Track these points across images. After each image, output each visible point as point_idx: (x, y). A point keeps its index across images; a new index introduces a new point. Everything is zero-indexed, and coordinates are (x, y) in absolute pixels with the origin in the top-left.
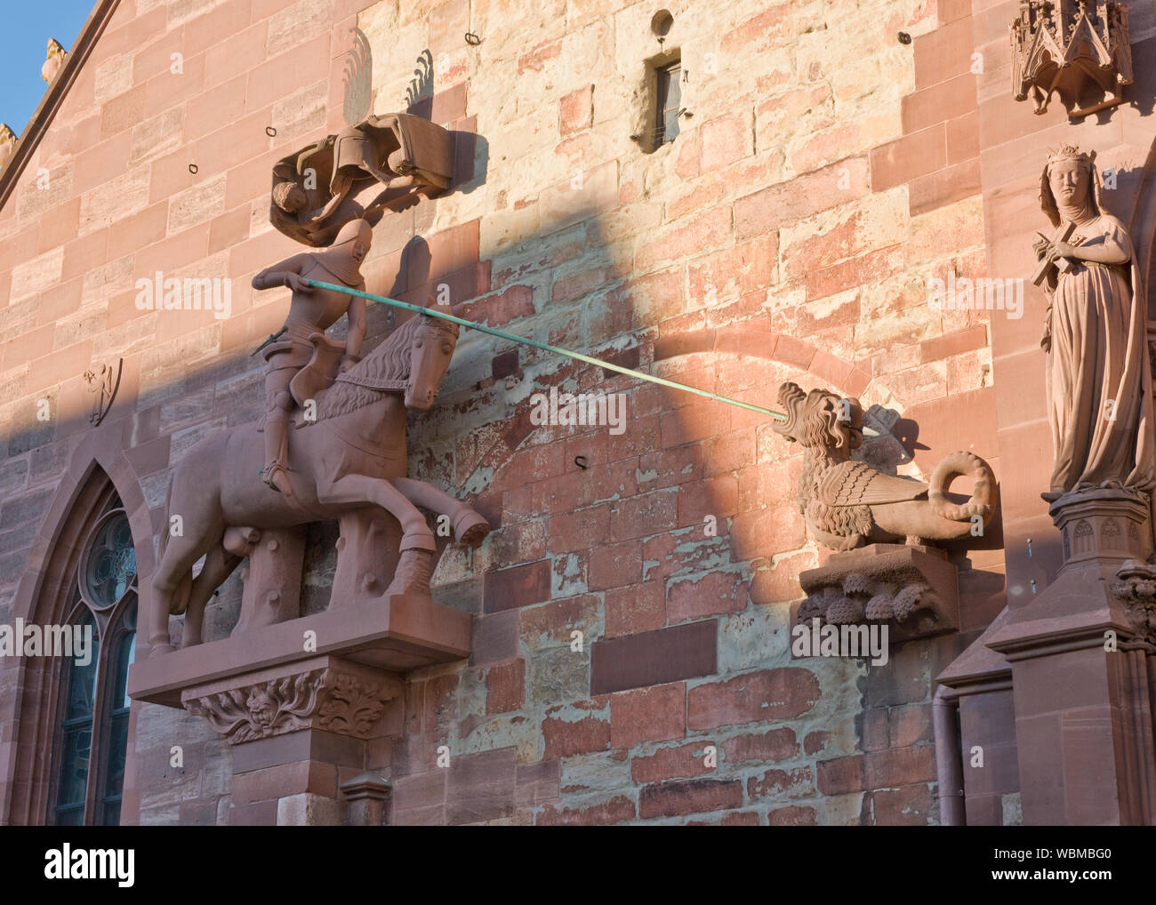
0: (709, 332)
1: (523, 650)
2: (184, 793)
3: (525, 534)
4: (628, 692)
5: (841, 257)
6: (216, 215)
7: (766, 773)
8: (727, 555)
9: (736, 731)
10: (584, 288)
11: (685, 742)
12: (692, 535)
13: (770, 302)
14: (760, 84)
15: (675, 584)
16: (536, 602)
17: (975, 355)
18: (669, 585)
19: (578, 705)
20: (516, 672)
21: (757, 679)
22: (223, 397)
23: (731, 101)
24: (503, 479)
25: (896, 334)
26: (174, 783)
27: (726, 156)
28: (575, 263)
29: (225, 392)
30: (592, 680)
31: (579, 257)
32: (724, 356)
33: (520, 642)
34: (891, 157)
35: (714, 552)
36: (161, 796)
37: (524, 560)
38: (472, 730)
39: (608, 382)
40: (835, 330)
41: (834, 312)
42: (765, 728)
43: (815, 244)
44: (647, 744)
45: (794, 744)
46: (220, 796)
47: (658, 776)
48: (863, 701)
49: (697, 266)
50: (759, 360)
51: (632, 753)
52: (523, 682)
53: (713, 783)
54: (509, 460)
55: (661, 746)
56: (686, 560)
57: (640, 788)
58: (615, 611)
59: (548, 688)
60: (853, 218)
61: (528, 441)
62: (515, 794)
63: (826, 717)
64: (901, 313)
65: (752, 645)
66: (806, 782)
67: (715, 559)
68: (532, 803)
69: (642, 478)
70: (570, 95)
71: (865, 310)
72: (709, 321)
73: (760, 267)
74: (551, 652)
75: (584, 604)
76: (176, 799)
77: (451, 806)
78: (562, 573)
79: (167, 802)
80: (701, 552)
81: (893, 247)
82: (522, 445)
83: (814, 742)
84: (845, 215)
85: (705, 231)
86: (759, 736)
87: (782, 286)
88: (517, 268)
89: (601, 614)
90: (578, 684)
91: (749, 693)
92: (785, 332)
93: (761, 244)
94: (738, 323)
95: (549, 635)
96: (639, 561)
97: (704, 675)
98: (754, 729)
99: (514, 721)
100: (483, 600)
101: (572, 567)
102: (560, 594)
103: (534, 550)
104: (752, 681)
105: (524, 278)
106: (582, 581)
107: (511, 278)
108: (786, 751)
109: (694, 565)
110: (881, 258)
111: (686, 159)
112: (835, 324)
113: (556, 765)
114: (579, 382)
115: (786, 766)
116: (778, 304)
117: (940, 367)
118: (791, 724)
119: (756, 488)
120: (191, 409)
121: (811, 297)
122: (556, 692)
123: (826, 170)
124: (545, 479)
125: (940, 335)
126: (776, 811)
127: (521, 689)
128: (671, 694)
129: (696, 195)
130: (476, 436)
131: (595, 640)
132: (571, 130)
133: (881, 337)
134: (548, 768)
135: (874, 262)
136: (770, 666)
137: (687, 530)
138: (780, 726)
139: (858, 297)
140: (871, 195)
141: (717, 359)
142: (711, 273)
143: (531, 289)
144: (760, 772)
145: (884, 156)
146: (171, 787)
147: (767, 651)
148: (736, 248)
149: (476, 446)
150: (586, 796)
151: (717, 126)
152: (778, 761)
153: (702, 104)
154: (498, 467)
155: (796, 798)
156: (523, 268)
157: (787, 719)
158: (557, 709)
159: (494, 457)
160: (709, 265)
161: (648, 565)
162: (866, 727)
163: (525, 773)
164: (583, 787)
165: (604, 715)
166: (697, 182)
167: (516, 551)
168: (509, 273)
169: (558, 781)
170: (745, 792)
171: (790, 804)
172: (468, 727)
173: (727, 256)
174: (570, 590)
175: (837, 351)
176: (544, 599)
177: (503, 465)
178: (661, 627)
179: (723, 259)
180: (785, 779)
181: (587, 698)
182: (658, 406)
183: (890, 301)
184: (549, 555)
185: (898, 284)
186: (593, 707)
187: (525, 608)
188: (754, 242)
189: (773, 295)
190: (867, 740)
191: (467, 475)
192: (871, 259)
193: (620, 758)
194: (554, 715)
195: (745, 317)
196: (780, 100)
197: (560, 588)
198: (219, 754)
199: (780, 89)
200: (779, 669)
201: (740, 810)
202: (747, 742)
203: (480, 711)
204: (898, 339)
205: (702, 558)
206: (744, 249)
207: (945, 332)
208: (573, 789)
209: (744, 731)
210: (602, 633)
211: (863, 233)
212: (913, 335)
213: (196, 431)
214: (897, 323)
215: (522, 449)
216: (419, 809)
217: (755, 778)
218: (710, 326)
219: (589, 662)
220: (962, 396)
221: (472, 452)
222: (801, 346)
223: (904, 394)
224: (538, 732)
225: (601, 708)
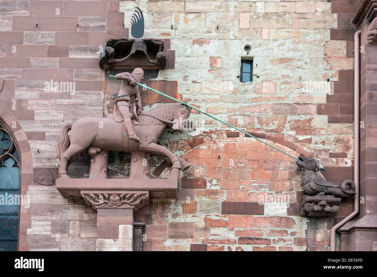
0: (264, 134)
1: (196, 199)
2: (52, 217)
3: (197, 171)
4: (234, 215)
5: (307, 127)
6: (51, 45)
7: (278, 239)
8: (268, 189)
9: (269, 229)
10: (219, 111)
11: (253, 229)
12: (257, 182)
13: (284, 132)
14: (283, 76)
15: (250, 192)
16: (201, 188)
17: (344, 159)
18: (249, 192)
19: (217, 216)
20: (194, 205)
21: (276, 218)
22: (60, 105)
23: (273, 78)
24: (188, 155)
25: (322, 149)
26: (47, 214)
27: (271, 91)
28: (216, 104)
29: (61, 103)
30: (222, 210)
31: (217, 103)
32: (269, 141)
33: (196, 197)
34: (323, 107)
35: (264, 187)
36: (41, 217)
37: (196, 177)
38: (177, 216)
39: (228, 138)
40: (305, 144)
41: (304, 139)
42: (278, 229)
43: (299, 122)
44: (241, 228)
45: (287, 233)
46: (70, 220)
47: (244, 235)
48: (307, 227)
49: (260, 117)
50: (280, 145)
51: (235, 229)
52: (196, 207)
53: (262, 239)
54: (191, 150)
55: (245, 229)
56: (254, 187)
57: (238, 237)
58: (230, 195)
59: (206, 210)
60: (311, 119)
61: (198, 147)
62: (194, 234)
63: (296, 229)
64: (324, 145)
65: (275, 210)
66: (290, 242)
67: (264, 189)
68: (201, 237)
69: (239, 165)
70: (214, 57)
71: (313, 142)
72: (264, 132)
73: (281, 122)
74: (206, 202)
75: (219, 192)
76: (49, 218)
77: (170, 234)
78: (211, 183)
79: (45, 219)
80: (259, 187)
81: (323, 129)
82: (196, 147)
83: (293, 234)
84: (308, 117)
85: (263, 109)
86: (277, 231)
87: (288, 129)
88: (194, 99)
89: (225, 195)
90: (216, 211)
91: (274, 221)
92: (288, 140)
93: (282, 117)
94: (273, 135)
95: (206, 197)
96: (238, 184)
97: (260, 215)
98: (275, 229)
99: (193, 216)
100: (181, 185)
101: (215, 182)
102: (210, 188)
103: (200, 175)
104: (275, 218)
105: (196, 103)
106: (218, 186)
107: (191, 101)
108: (285, 234)
109: (257, 189)
110: (319, 130)
111: (257, 88)
112: (304, 142)
113: (209, 229)
114: (217, 136)
115: (285, 238)
116: (286, 133)
117: (334, 160)
118: (286, 229)
119: (278, 175)
120: (44, 104)
121: (297, 134)
122: (209, 211)
123: (303, 105)
124: (204, 158)
125: (335, 152)
126: (281, 247)
127: (196, 209)
128: (249, 218)
129: (260, 99)
130: (177, 142)
131: (223, 201)
132: (214, 67)
133: (318, 149)
134: (206, 229)
135: (317, 131)
136: (281, 216)
137: (255, 181)
138: (283, 229)
139: (311, 138)
140: (316, 115)
141: (266, 141)
142: (265, 120)
143: (199, 107)
144: (277, 238)
145: (321, 107)
146: (46, 215)
147: (280, 212)
148: (273, 116)
149: (178, 144)
150: (219, 237)
151: (268, 83)
152: (282, 236)
153: (263, 75)
154: (186, 151)
155: (287, 245)
156: (195, 100)
157: (285, 228)
158: (210, 216)
159: (185, 148)
160: (264, 118)
161: (241, 187)
162: (308, 232)
163: (197, 229)
164: (218, 235)
165: (227, 219)
166: (260, 95)
167: (194, 175)
168: (190, 100)
169: (210, 232)
170: (272, 242)
171: (285, 246)
172: (175, 215)
173: (270, 117)
174: (213, 188)
175: (305, 149)
176: (205, 188)
177: (188, 151)
178: (246, 202)
179: (269, 117)
180: (284, 241)
181: (220, 214)
182: (246, 148)
183: (321, 141)
184: (205, 178)
185: (324, 138)
186: (222, 217)
187: (197, 189)
188: (279, 116)
189: (285, 130)
190: (308, 235)
191: (174, 151)
192: (316, 130)
193: (232, 229)
194: (209, 217)
195: (276, 134)
196: (289, 83)
197: (210, 187)
198: (69, 209)
199: (289, 80)
200: (284, 217)
201: (270, 246)
202: (273, 231)
203: (180, 212)
204: (323, 150)
205: (259, 188)
206: (276, 117)
207: (336, 152)
208: (215, 235)
209: (271, 229)
210: (225, 200)
211: (314, 123)
212: (327, 151)
213: (47, 112)
214: (322, 147)
215: (196, 149)
216: (157, 233)
217: (275, 239)
218: (264, 133)
219: (220, 206)
220: (340, 167)
221: (176, 145)
222: (294, 145)
223: (324, 163)
224: (202, 220)
225: (225, 217)
